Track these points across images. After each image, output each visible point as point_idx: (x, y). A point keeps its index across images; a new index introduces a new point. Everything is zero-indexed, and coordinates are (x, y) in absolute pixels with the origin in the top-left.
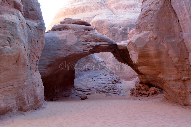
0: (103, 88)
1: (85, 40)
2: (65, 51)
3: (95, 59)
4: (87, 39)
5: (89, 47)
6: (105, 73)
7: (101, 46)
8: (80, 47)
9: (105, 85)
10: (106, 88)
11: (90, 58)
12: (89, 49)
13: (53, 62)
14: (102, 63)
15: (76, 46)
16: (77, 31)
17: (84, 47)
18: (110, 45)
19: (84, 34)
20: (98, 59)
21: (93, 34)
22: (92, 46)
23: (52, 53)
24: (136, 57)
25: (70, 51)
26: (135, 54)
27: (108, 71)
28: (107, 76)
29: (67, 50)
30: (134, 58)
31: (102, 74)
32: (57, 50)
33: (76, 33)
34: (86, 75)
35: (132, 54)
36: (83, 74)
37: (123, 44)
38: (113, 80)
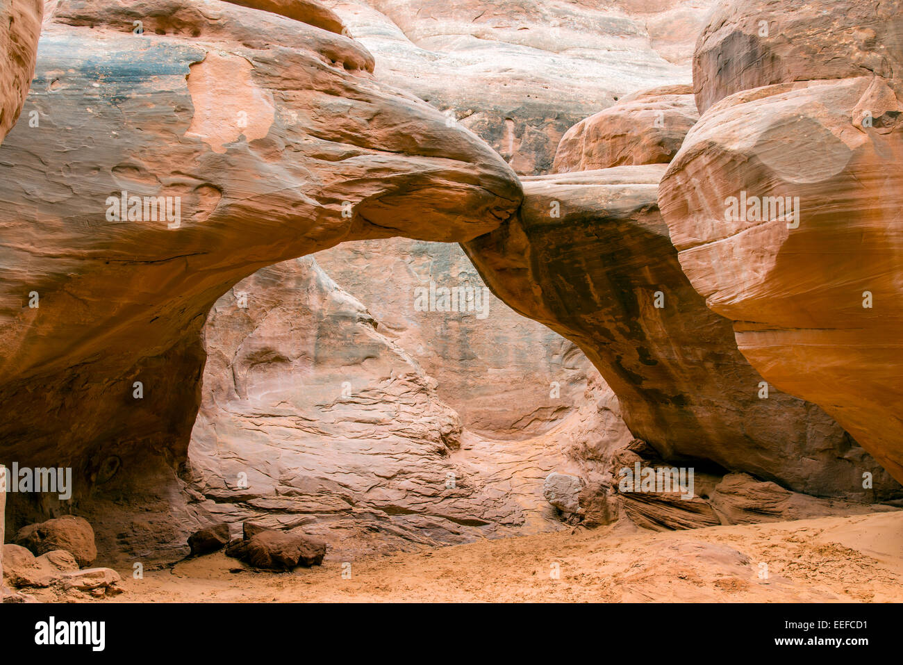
0: (386, 482)
1: (324, 125)
2: (183, 185)
3: (322, 292)
4: (343, 121)
5: (361, 181)
6: (381, 386)
7: (439, 186)
8: (297, 173)
9: (396, 466)
10: (405, 484)
11: (292, 284)
12: (358, 196)
13: (77, 262)
14: (361, 319)
15: (269, 156)
16: (267, 53)
17: (324, 175)
18: (487, 183)
19: (323, 83)
20: (334, 296)
21: (376, 91)
22: (379, 175)
23: (69, 187)
24: (745, 260)
25: (219, 190)
26: (745, 237)
27: (400, 373)
28: (396, 405)
29: (195, 177)
30: (726, 269)
31: (364, 391)
32: (114, 169)
33: (261, 65)
34: (260, 396)
35: (705, 239)
36: (244, 388)
37: (562, 191)
38: (436, 435)
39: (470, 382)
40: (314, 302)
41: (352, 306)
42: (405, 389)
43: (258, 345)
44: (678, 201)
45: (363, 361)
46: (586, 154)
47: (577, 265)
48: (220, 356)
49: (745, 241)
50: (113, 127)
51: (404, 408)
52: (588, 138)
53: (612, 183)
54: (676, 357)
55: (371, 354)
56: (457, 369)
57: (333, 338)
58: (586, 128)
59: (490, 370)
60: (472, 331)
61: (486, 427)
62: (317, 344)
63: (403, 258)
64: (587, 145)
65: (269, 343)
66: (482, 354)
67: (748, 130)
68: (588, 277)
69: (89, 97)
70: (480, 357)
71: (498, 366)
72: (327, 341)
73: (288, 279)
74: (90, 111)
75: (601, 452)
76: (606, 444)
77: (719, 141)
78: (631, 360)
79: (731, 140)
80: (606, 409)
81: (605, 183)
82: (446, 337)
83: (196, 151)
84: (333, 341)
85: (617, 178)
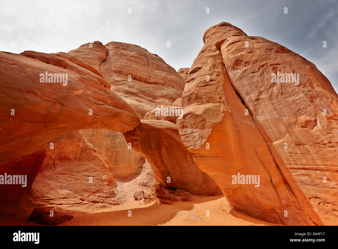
0: (93, 193)
1: (97, 96)
2: (50, 101)
4: (102, 97)
5: (104, 111)
6: (95, 167)
7: (123, 116)
11: (76, 140)
12: (103, 114)
14: (92, 150)
15: (80, 99)
16: (85, 77)
18: (134, 118)
19: (98, 87)
21: (110, 92)
22: (109, 111)
24: (199, 139)
25: (62, 105)
26: (199, 133)
27: (100, 164)
28: (99, 172)
29: (55, 100)
30: (194, 141)
31: (90, 168)
32: (26, 92)
33: (82, 79)
34: (61, 168)
35: (188, 134)
36: (56, 166)
37: (149, 123)
38: (108, 180)
39: (116, 167)
40: (81, 145)
41: (91, 147)
42: (101, 168)
43: (63, 154)
44: (183, 124)
45: (91, 160)
46: (151, 118)
47: (150, 140)
48: (51, 156)
49: (199, 134)
50: (30, 80)
51: (100, 173)
52: (152, 115)
53: (159, 123)
55: (94, 159)
56: (114, 163)
57: (85, 154)
58: (151, 113)
59: (121, 164)
60: (118, 155)
61: (119, 178)
62: (80, 155)
63: (104, 137)
64: (152, 116)
65: (66, 154)
66: (120, 160)
67: (200, 110)
68: (152, 143)
69: (24, 71)
70: (119, 161)
71: (123, 163)
72: (83, 155)
73: (75, 138)
74: (23, 74)
75: (147, 184)
76: (148, 182)
77: (193, 112)
78: (159, 163)
79: (196, 112)
80: (149, 174)
81: (158, 123)
82: (112, 156)
83: (57, 93)
84: (84, 155)
85: (160, 122)
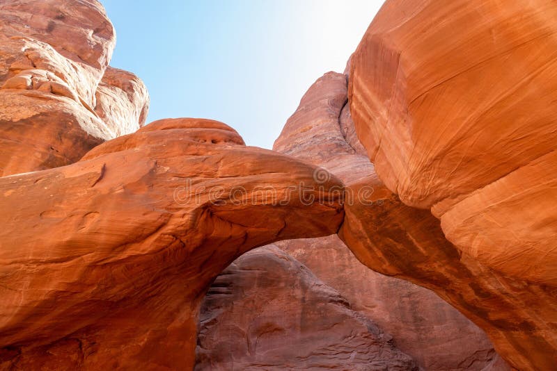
1: (185, 170)
3: (304, 288)
6: (344, 342)
14: (332, 301)
19: (193, 151)
20: (315, 289)
27: (357, 332)
31: (331, 346)
33: (155, 150)
34: (264, 353)
36: (253, 350)
40: (298, 293)
41: (324, 294)
42: (361, 343)
43: (264, 322)
45: (332, 326)
47: (397, 228)
54: (503, 286)
55: (338, 322)
56: (413, 328)
57: (313, 314)
59: (435, 327)
60: (418, 302)
62: (302, 319)
65: (270, 320)
71: (440, 323)
72: (308, 317)
73: (279, 282)
78: (470, 295)
82: (401, 308)
84: (312, 316)
